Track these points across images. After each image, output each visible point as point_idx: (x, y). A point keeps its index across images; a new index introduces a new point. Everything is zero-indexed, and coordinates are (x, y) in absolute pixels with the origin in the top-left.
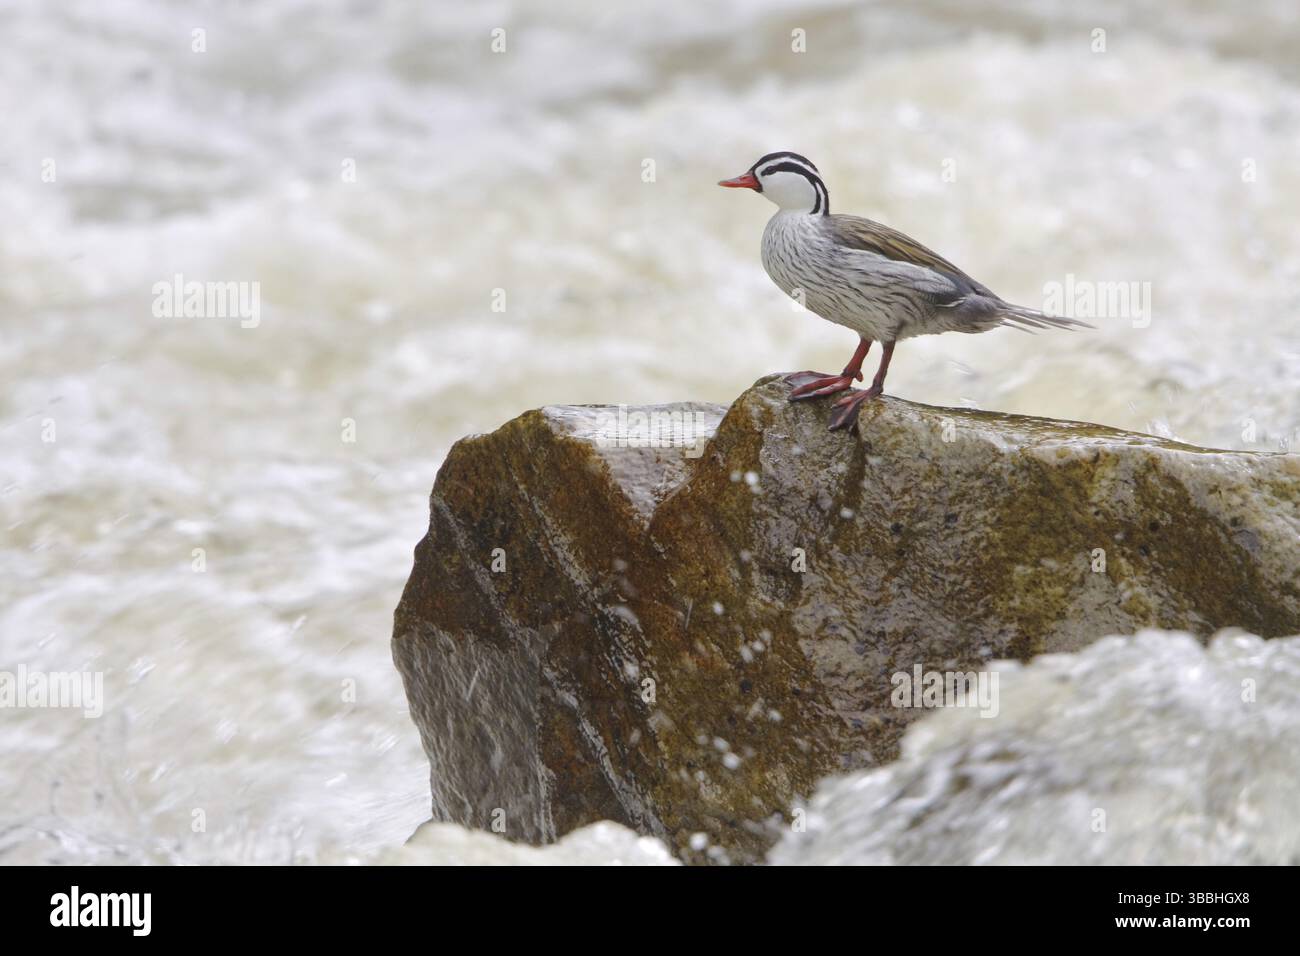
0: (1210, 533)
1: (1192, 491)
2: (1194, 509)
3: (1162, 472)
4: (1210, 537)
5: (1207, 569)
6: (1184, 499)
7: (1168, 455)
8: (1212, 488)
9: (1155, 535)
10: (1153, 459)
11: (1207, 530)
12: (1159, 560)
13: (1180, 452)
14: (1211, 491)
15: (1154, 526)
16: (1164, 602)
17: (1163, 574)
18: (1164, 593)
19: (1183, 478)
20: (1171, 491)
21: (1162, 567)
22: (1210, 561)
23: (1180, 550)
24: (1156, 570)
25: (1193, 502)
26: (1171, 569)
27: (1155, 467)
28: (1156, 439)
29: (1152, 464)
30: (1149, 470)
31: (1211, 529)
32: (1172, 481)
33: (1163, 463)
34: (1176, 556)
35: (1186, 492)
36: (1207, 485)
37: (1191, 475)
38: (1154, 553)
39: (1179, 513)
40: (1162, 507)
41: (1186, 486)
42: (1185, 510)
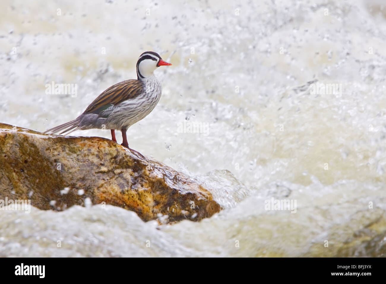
0: (46, 164)
1: (40, 149)
2: (41, 156)
3: (30, 142)
4: (46, 166)
5: (45, 178)
6: (37, 152)
7: (32, 137)
8: (47, 148)
9: (26, 165)
10: (26, 137)
11: (45, 163)
12: (27, 174)
13: (36, 135)
14: (47, 150)
15: (26, 162)
16: (29, 189)
17: (29, 179)
18: (29, 186)
19: (37, 144)
20: (33, 149)
21: (29, 177)
22: (46, 175)
23: (35, 170)
24: (26, 178)
25: (40, 154)
26: (31, 177)
27: (27, 140)
28: (27, 130)
29: (26, 139)
30: (25, 141)
31: (46, 163)
32: (33, 145)
33: (30, 139)
34: (34, 173)
35: (38, 149)
36: (45, 147)
37: (40, 143)
38: (26, 171)
39: (35, 157)
40: (29, 155)
41: (38, 147)
42: (37, 156)
